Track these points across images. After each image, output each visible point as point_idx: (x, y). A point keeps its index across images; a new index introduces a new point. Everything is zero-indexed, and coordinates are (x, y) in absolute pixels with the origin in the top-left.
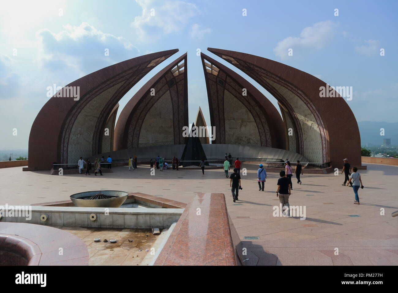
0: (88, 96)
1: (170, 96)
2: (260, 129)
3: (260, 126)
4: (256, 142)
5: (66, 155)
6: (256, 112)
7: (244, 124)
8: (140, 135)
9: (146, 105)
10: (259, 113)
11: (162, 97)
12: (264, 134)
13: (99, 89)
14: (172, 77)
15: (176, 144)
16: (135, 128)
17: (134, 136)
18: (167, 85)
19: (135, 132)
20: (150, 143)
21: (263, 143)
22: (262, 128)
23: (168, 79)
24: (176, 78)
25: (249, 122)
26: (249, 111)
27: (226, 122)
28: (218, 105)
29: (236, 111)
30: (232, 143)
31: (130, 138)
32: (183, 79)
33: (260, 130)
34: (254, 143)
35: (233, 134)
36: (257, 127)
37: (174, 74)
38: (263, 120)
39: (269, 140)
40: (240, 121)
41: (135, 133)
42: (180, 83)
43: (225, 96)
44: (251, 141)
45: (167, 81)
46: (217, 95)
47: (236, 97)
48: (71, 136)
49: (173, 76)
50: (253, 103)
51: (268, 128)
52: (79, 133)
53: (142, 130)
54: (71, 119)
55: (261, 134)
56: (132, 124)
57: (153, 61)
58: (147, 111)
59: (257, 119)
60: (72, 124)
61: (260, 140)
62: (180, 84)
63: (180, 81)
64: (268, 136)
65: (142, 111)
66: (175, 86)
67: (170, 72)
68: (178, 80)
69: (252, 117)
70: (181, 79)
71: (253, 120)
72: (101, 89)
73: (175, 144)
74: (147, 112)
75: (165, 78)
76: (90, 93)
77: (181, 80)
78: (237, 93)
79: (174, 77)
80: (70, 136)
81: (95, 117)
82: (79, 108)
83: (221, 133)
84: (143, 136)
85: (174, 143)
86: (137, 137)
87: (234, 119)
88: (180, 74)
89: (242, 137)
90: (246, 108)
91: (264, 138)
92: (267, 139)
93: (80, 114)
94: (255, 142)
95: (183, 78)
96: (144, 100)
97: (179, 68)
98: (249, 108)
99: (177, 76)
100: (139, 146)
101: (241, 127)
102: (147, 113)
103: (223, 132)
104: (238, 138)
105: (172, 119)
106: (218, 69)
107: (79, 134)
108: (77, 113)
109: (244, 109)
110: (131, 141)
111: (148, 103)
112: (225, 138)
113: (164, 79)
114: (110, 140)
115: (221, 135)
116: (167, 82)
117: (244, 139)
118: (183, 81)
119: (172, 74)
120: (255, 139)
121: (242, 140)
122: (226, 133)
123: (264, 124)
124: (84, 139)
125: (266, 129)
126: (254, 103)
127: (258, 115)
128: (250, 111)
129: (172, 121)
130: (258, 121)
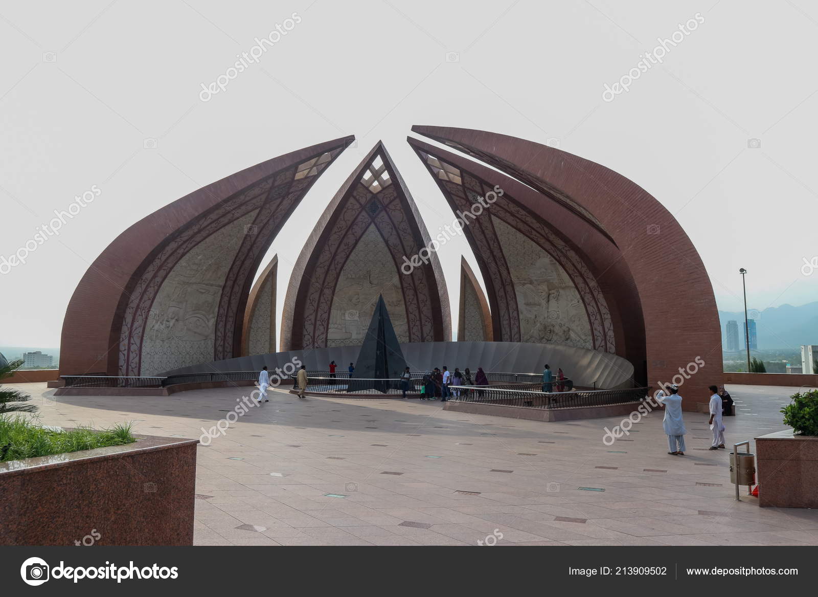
0: (173, 245)
1: (379, 236)
2: (589, 305)
3: (588, 297)
4: (583, 337)
5: (137, 359)
6: (573, 265)
7: (553, 293)
8: (330, 321)
9: (333, 258)
10: (579, 267)
11: (362, 239)
12: (598, 317)
13: (196, 230)
14: (369, 196)
15: (412, 340)
16: (318, 306)
17: (318, 323)
18: (364, 213)
19: (319, 314)
20: (353, 337)
21: (597, 340)
22: (593, 303)
23: (363, 201)
24: (378, 195)
25: (563, 288)
26: (557, 263)
27: (518, 289)
28: (492, 252)
29: (532, 264)
30: (533, 339)
31: (309, 327)
32: (395, 198)
33: (590, 309)
34: (579, 341)
35: (533, 317)
36: (581, 301)
37: (371, 188)
38: (593, 284)
39: (611, 334)
40: (544, 287)
41: (318, 318)
42: (391, 206)
43: (496, 229)
44: (572, 335)
45: (360, 204)
46: (481, 228)
47: (520, 230)
48: (150, 322)
49: (371, 192)
50: (560, 243)
51: (605, 304)
52: (172, 319)
53: (333, 312)
54: (145, 291)
55: (591, 318)
56: (311, 298)
57: (300, 166)
58: (338, 270)
59: (579, 280)
60: (150, 301)
61: (590, 332)
62: (393, 208)
63: (391, 202)
64: (608, 323)
65: (328, 270)
66: (383, 213)
67: (359, 185)
68: (386, 201)
69: (568, 277)
70: (392, 198)
71: (571, 284)
72: (199, 231)
73: (410, 341)
74: (340, 273)
75: (355, 198)
76: (178, 240)
77: (393, 200)
78: (518, 220)
79: (375, 196)
80: (148, 323)
81: (212, 285)
82: (160, 268)
83: (511, 316)
84: (336, 323)
85: (408, 338)
86: (323, 325)
87: (531, 283)
88: (384, 188)
89: (554, 326)
90: (549, 256)
91: (600, 328)
92: (606, 330)
93: (166, 280)
94: (580, 337)
95: (395, 195)
96: (326, 248)
97: (377, 175)
98: (555, 254)
99: (380, 192)
100: (329, 343)
101: (548, 301)
102: (338, 275)
103: (515, 314)
104: (545, 328)
105: (399, 286)
106: (457, 171)
107: (174, 320)
108: (158, 279)
109: (546, 260)
110: (312, 334)
111: (335, 254)
112: (519, 327)
113: (352, 200)
114: (268, 331)
115: (511, 320)
116: (363, 208)
117: (557, 329)
118: (397, 201)
119: (367, 188)
120: (579, 328)
121: (554, 332)
122: (521, 317)
123: (595, 294)
124: (189, 330)
125: (602, 305)
126: (563, 243)
127: (578, 271)
128: (561, 264)
129: (400, 290)
130: (581, 285)
